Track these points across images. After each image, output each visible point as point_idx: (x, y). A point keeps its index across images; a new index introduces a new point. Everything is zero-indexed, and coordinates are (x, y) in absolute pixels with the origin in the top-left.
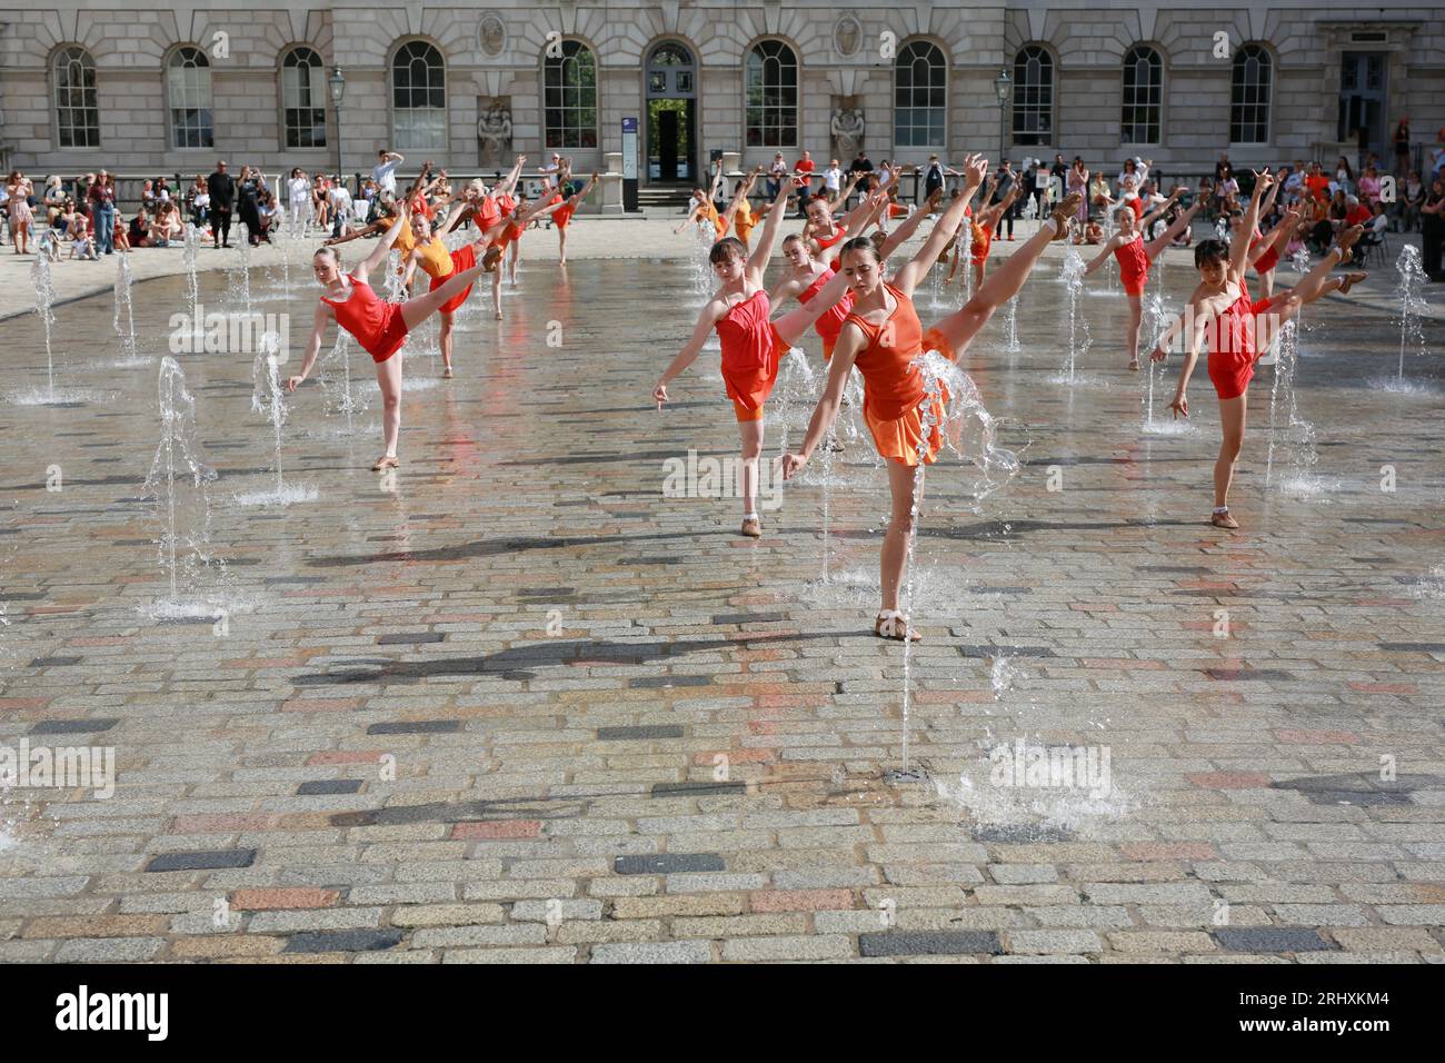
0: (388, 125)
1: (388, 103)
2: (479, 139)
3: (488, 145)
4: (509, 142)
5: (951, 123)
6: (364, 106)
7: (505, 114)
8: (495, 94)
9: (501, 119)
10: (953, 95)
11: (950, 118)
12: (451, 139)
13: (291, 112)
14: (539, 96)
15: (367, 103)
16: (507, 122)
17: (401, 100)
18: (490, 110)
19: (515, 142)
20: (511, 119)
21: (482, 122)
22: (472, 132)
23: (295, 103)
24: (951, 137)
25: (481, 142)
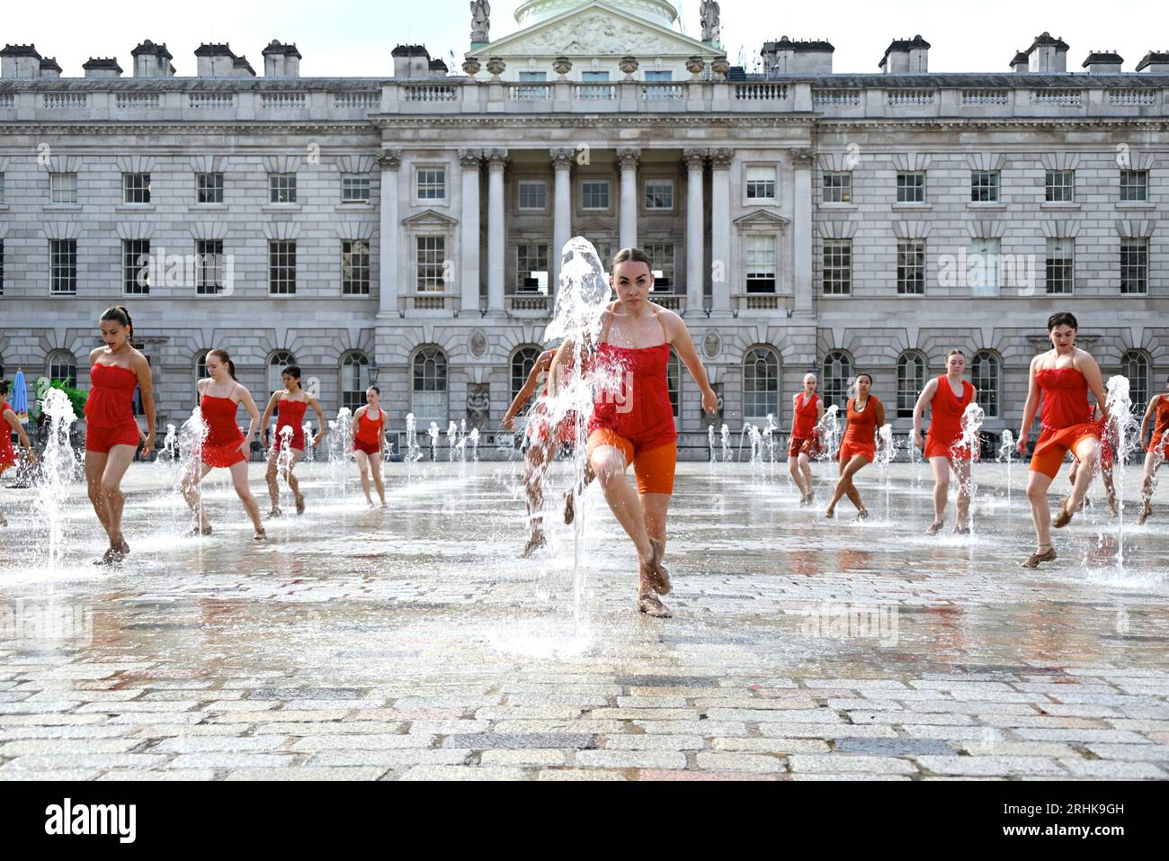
0: (408, 401)
1: (409, 388)
2: (468, 410)
3: (473, 414)
4: (487, 413)
5: (782, 401)
6: (394, 389)
7: (486, 394)
8: (479, 381)
9: (482, 397)
10: (783, 383)
11: (781, 397)
12: (449, 410)
13: (347, 395)
14: (508, 382)
15: (395, 387)
16: (486, 400)
17: (418, 386)
18: (476, 391)
19: (491, 414)
20: (488, 398)
21: (470, 400)
22: (463, 406)
23: (348, 387)
24: (782, 411)
25: (469, 412)
